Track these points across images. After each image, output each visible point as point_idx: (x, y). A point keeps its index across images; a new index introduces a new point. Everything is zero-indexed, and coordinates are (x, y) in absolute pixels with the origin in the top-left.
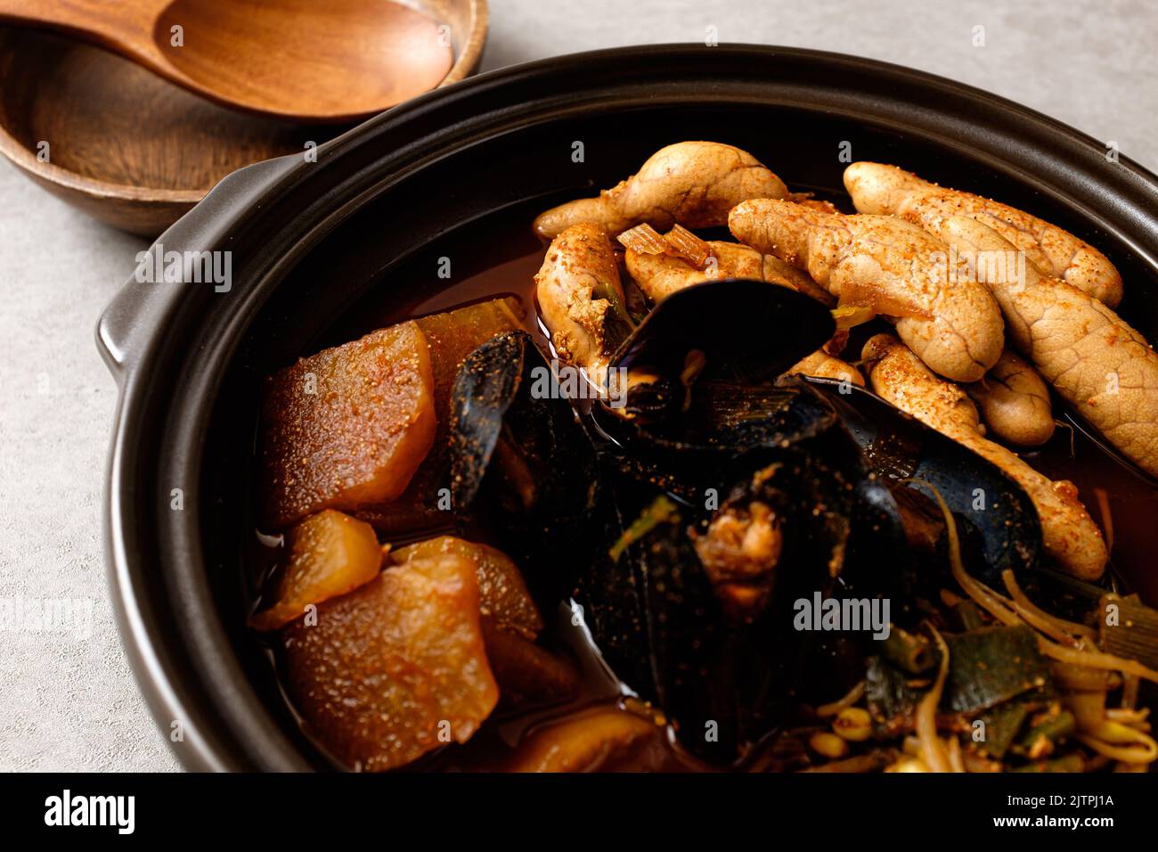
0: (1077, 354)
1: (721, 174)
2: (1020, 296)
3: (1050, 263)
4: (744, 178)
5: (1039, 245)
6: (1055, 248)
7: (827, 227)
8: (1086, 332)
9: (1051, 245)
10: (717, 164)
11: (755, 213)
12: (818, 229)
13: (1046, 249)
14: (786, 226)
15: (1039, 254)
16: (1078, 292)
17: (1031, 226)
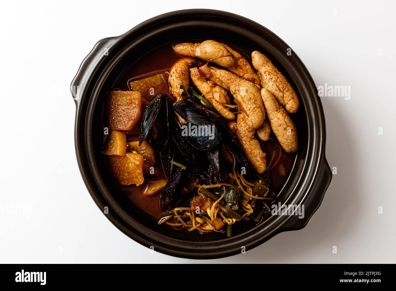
0: (277, 129)
1: (217, 58)
2: (271, 113)
3: (284, 101)
4: (223, 60)
5: (283, 96)
6: (286, 98)
7: (235, 84)
8: (280, 126)
9: (286, 97)
10: (217, 55)
11: (221, 76)
12: (233, 84)
13: (284, 98)
14: (226, 81)
15: (282, 99)
16: (284, 115)
17: (284, 90)
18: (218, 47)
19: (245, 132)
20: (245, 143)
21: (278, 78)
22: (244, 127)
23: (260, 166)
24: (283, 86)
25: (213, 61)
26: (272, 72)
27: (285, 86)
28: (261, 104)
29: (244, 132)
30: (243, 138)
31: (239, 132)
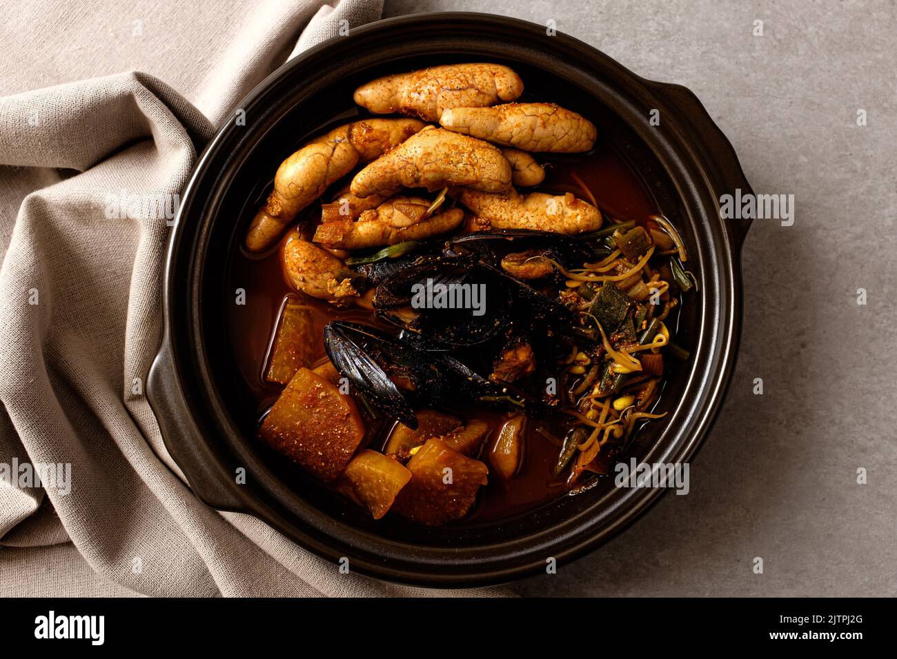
2: (498, 134)
3: (489, 95)
4: (336, 164)
5: (478, 90)
6: (486, 87)
8: (533, 130)
9: (483, 87)
10: (319, 170)
16: (516, 111)
17: (468, 83)
18: (306, 157)
19: (504, 207)
20: (525, 221)
21: (438, 79)
22: (493, 204)
23: (588, 217)
24: (458, 78)
25: (325, 185)
26: (417, 85)
27: (459, 74)
28: (469, 142)
29: (503, 209)
30: (514, 218)
31: (495, 219)
